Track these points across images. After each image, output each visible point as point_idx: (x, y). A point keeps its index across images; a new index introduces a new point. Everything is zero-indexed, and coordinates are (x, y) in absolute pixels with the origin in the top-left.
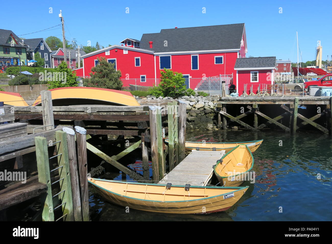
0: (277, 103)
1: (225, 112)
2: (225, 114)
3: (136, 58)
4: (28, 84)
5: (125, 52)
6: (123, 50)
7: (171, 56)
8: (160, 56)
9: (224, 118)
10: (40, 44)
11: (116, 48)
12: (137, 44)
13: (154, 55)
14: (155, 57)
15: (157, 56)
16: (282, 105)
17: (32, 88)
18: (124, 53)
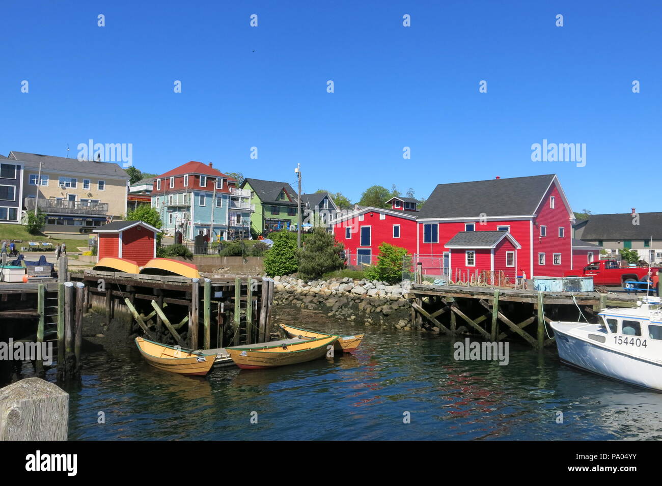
0: (475, 297)
1: (419, 305)
2: (418, 307)
3: (395, 225)
4: (241, 256)
5: (382, 217)
6: (379, 213)
7: (438, 224)
8: (424, 224)
9: (418, 314)
10: (323, 200)
11: (372, 212)
12: (410, 206)
13: (417, 222)
14: (418, 224)
15: (421, 224)
16: (480, 301)
17: (246, 261)
18: (381, 219)
